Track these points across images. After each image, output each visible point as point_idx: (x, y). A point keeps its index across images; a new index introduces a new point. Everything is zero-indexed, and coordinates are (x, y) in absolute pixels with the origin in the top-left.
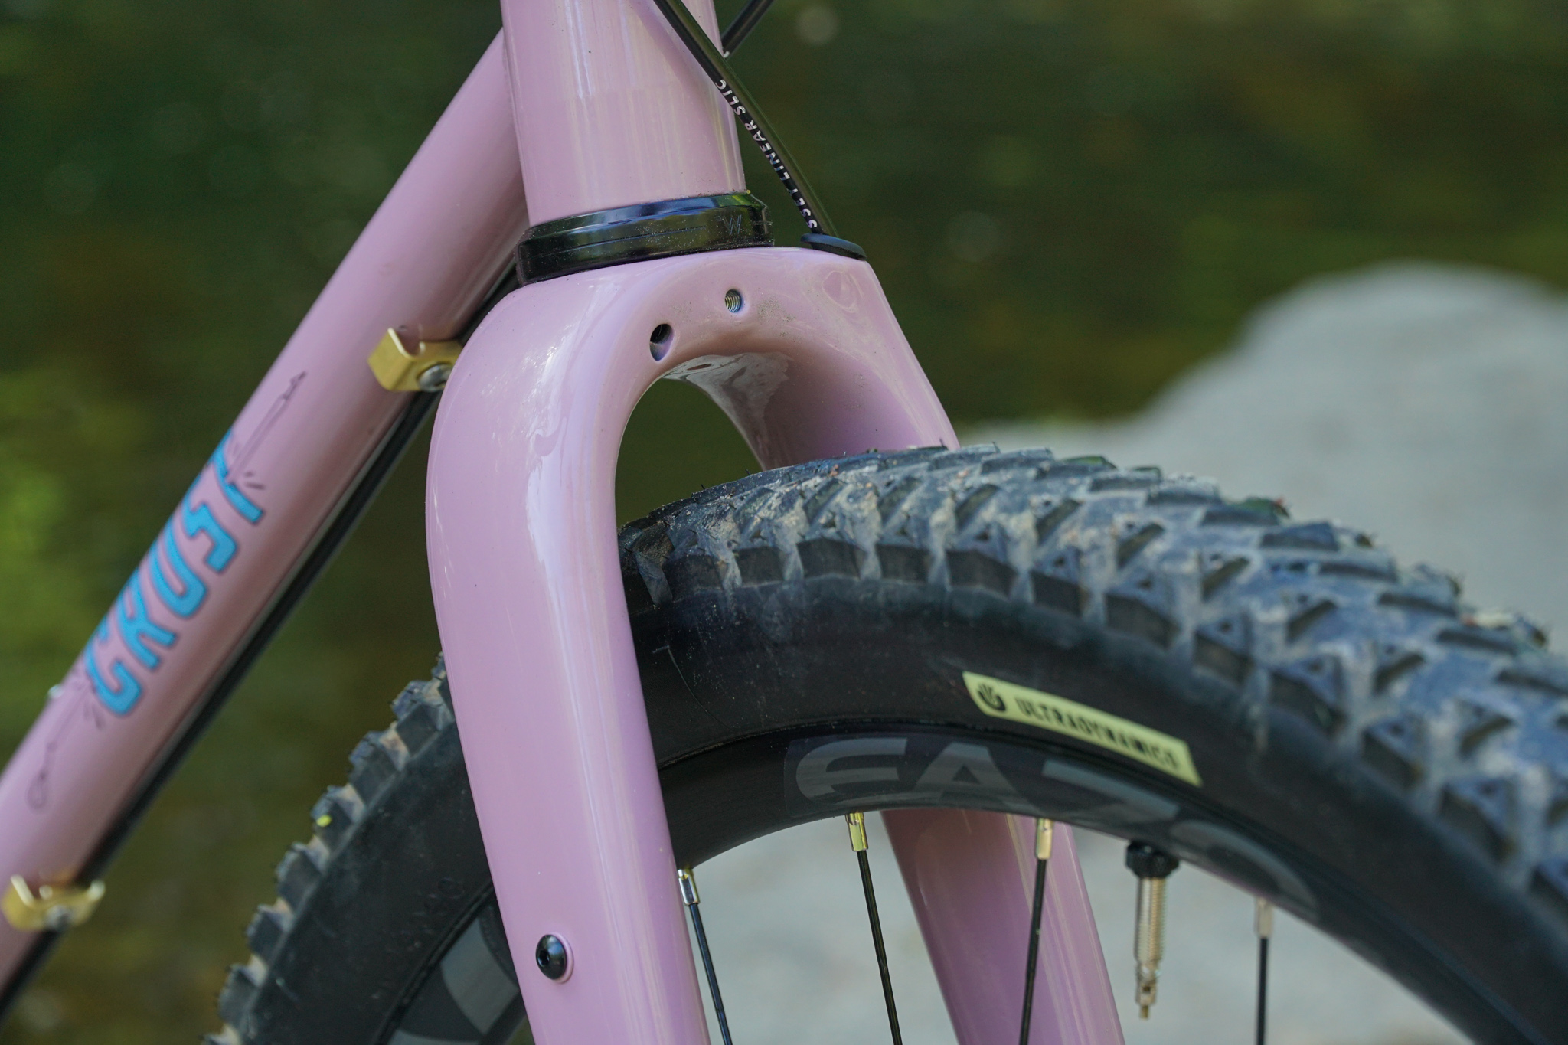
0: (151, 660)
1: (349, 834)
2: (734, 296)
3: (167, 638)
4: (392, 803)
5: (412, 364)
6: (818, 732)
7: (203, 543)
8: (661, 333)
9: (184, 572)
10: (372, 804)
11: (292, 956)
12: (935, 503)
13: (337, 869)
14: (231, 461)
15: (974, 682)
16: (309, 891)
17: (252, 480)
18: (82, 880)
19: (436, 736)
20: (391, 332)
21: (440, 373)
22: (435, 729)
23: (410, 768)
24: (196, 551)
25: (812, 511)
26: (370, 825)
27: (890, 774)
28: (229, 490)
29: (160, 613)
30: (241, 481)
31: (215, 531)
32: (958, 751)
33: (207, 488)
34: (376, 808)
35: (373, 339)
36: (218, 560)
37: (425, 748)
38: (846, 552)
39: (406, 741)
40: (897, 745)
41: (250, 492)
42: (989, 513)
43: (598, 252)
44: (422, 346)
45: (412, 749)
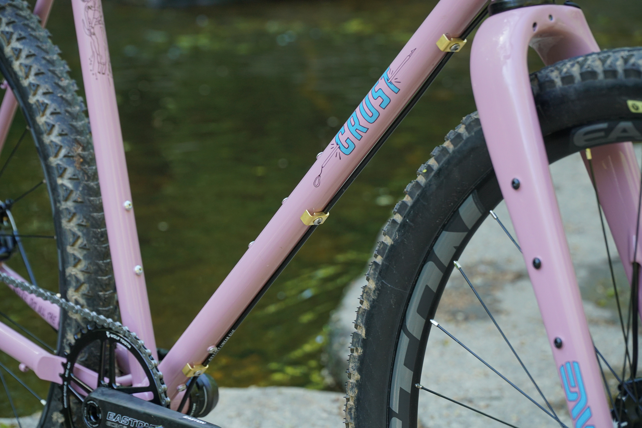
0: (359, 137)
1: (433, 174)
2: (551, 17)
3: (365, 130)
4: (448, 162)
5: (450, 43)
6: (581, 125)
7: (380, 100)
8: (535, 25)
9: (373, 110)
10: (441, 164)
11: (412, 212)
12: (617, 60)
13: (428, 185)
14: (390, 76)
15: (630, 103)
16: (418, 193)
17: (396, 80)
18: (324, 211)
19: (463, 141)
20: (444, 35)
21: (456, 47)
22: (463, 139)
23: (454, 152)
24: (376, 103)
25: (581, 65)
26: (440, 170)
27: (602, 134)
28: (389, 84)
29: (363, 122)
30: (393, 81)
31: (384, 97)
32: (624, 124)
34: (442, 165)
35: (438, 37)
36: (383, 105)
37: (459, 145)
38: (593, 74)
39: (453, 144)
40: (604, 125)
41: (396, 84)
42: (632, 60)
43: (512, 5)
44: (452, 39)
45: (455, 146)
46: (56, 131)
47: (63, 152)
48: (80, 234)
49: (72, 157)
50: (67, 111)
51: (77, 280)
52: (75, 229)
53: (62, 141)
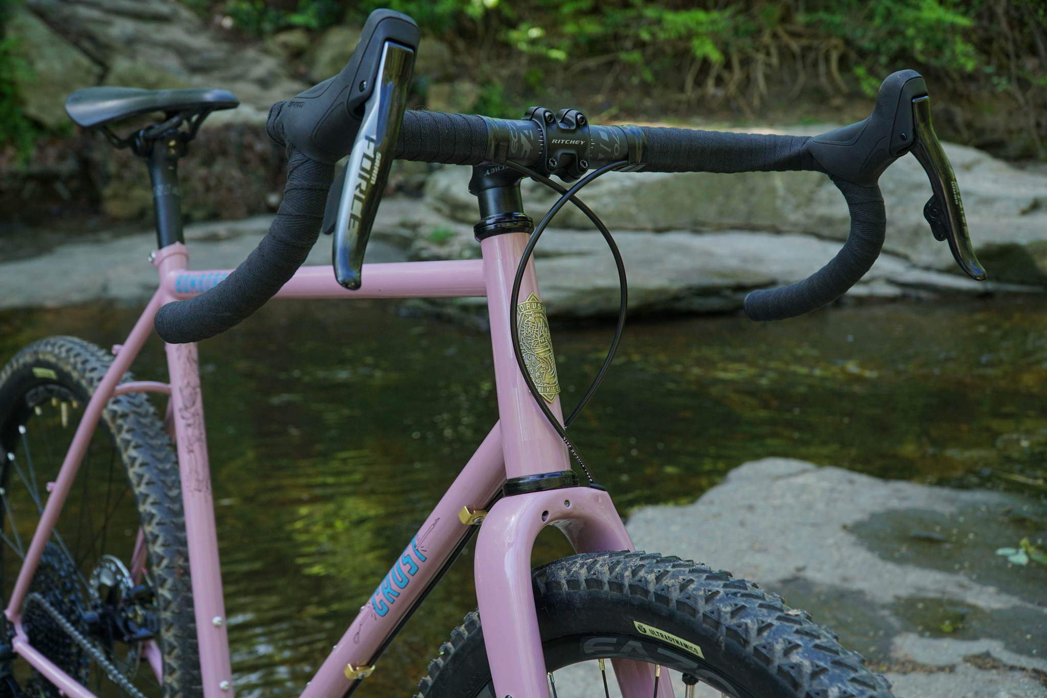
0: (392, 601)
1: (450, 657)
2: (567, 502)
3: (397, 594)
4: (463, 649)
5: (471, 517)
6: (591, 635)
7: (408, 567)
8: (545, 513)
9: (401, 574)
10: (457, 649)
11: (431, 693)
12: (626, 569)
13: (446, 668)
14: (417, 543)
15: (637, 624)
16: (437, 674)
17: (422, 549)
18: (369, 665)
19: (476, 629)
20: (465, 507)
21: (480, 519)
22: (476, 627)
23: (468, 638)
24: (405, 569)
25: (589, 569)
26: (456, 655)
27: (612, 648)
28: (416, 551)
29: (394, 587)
30: (420, 549)
31: (412, 564)
32: (631, 643)
33: (409, 550)
34: (458, 650)
35: (460, 508)
36: (412, 572)
37: (473, 633)
38: (599, 583)
39: (467, 631)
40: (614, 640)
41: (422, 552)
42: (642, 573)
43: (526, 488)
44: (474, 511)
45: (469, 633)
46: (160, 541)
47: (165, 562)
48: (175, 644)
49: (173, 568)
50: (172, 522)
51: (172, 689)
52: (172, 640)
53: (164, 551)
